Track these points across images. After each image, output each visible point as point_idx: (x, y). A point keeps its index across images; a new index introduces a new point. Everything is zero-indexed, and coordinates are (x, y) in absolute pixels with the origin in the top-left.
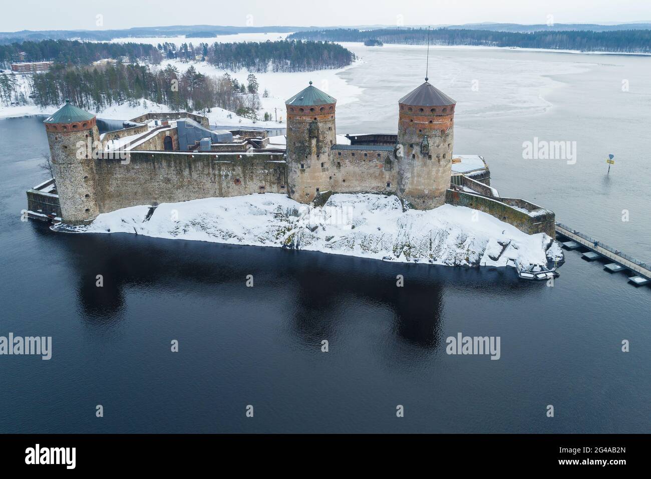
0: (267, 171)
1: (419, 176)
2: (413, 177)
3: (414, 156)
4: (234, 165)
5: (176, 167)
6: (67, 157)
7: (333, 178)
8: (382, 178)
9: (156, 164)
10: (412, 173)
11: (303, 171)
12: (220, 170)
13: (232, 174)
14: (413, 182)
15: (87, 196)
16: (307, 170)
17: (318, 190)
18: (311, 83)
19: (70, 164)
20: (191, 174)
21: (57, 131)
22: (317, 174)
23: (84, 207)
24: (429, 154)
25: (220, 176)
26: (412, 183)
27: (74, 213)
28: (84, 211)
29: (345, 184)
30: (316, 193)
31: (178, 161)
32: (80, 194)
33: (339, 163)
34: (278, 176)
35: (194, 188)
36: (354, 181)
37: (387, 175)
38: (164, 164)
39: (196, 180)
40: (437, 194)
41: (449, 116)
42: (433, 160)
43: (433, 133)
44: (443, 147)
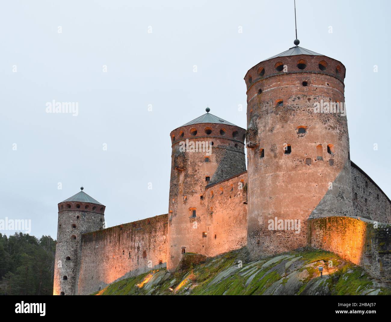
4: (144, 233)
5: (113, 242)
7: (206, 236)
9: (105, 240)
12: (135, 241)
13: (142, 245)
17: (184, 251)
18: (208, 110)
19: (60, 243)
20: (119, 250)
22: (184, 225)
23: (60, 289)
24: (260, 148)
25: (135, 248)
29: (216, 241)
30: (181, 256)
31: (114, 235)
32: (60, 275)
35: (119, 266)
36: (223, 235)
39: (121, 257)
41: (294, 76)
42: (265, 157)
43: (264, 108)
44: (282, 130)
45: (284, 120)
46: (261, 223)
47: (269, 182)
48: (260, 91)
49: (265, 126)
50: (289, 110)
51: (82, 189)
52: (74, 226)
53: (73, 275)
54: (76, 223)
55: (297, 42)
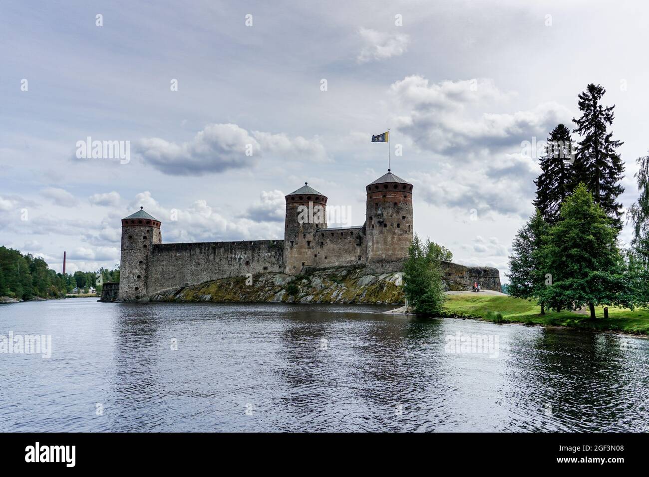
0: (269, 254)
1: (377, 243)
2: (373, 245)
3: (373, 227)
4: (246, 250)
5: (205, 253)
6: (130, 245)
7: (318, 256)
8: (355, 252)
9: (192, 251)
10: (373, 241)
11: (292, 248)
12: (235, 254)
13: (244, 257)
14: (373, 248)
15: (139, 277)
16: (295, 246)
17: (303, 264)
18: (306, 183)
19: (132, 250)
20: (214, 259)
21: (128, 225)
22: (303, 250)
23: (134, 285)
24: (384, 223)
25: (235, 259)
26: (373, 251)
27: (126, 290)
28: (134, 289)
29: (327, 261)
30: (302, 267)
31: (207, 249)
32: (134, 274)
33: (322, 243)
34: (277, 257)
35: (216, 270)
36: (333, 258)
37: (358, 250)
38: (198, 251)
39: (218, 263)
40: (394, 258)
41: (401, 192)
42: (387, 228)
43: (387, 205)
44: (396, 217)
45: (398, 212)
46: (384, 257)
47: (389, 239)
48: (384, 196)
49: (388, 214)
50: (399, 209)
51: (142, 208)
52: (145, 238)
53: (145, 274)
54: (147, 235)
55: (389, 170)
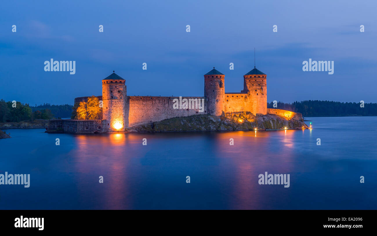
3: (257, 94)
5: (162, 103)
7: (226, 107)
8: (244, 105)
9: (153, 101)
10: (257, 101)
16: (219, 102)
17: (222, 111)
29: (230, 109)
33: (228, 100)
35: (170, 113)
38: (157, 101)
39: (171, 109)
